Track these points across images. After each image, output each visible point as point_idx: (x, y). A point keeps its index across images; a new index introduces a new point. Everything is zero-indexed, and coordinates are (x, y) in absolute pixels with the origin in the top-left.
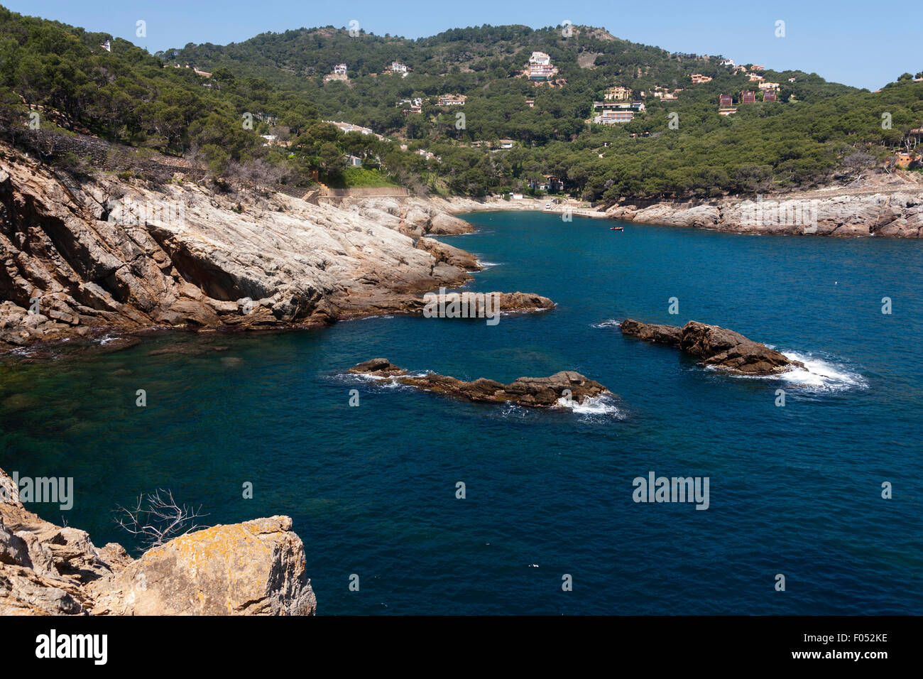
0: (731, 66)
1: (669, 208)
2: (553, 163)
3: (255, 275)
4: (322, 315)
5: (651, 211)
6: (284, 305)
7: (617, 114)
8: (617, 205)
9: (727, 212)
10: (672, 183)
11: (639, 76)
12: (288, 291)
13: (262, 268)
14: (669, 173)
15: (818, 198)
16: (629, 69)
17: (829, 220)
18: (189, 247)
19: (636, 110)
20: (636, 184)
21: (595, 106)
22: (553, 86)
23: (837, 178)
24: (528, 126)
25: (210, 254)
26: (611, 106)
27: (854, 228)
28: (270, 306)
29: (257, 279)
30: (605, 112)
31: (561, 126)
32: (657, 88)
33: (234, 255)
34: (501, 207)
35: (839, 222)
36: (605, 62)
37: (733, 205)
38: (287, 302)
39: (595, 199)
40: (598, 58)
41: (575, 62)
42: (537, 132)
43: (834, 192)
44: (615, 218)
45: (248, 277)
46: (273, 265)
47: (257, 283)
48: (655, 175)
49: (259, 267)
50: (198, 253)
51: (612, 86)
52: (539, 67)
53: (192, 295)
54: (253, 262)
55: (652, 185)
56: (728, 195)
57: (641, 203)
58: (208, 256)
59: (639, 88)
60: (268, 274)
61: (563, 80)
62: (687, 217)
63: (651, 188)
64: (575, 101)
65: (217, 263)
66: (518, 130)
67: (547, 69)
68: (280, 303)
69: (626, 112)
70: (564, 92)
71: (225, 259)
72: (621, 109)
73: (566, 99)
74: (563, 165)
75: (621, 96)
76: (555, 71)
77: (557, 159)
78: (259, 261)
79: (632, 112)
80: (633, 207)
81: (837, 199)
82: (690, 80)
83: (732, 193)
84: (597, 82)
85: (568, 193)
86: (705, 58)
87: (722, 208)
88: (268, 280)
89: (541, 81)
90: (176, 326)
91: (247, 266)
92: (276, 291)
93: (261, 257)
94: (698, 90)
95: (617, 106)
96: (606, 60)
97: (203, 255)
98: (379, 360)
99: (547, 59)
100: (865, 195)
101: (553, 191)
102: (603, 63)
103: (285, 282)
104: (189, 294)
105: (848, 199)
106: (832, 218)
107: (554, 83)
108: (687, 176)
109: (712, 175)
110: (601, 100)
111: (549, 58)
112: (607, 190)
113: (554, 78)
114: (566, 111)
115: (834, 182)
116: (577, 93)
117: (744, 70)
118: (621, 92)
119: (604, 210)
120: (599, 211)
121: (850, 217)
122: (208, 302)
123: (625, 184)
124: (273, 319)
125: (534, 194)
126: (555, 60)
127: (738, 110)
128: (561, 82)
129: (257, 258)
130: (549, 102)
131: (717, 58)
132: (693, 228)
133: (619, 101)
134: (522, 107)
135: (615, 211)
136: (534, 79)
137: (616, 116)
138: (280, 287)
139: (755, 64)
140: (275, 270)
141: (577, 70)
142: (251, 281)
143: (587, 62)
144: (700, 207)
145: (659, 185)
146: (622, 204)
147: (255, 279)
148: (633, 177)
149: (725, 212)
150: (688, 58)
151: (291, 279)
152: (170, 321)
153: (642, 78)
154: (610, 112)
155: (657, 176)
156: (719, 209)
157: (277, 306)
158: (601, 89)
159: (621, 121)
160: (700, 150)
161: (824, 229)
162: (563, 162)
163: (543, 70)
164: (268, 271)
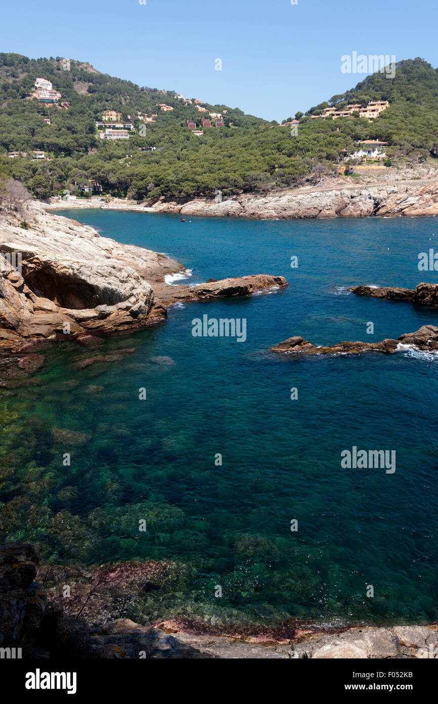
0: (182, 100)
1: (204, 203)
2: (95, 171)
3: (113, 284)
4: (159, 310)
5: (191, 206)
6: (140, 306)
7: (117, 132)
8: (159, 202)
9: (247, 205)
10: (203, 185)
11: (124, 103)
12: (142, 294)
13: (117, 277)
14: (198, 178)
15: (301, 194)
16: (115, 97)
17: (314, 208)
18: (55, 265)
19: (129, 129)
20: (174, 187)
21: (97, 125)
22: (60, 108)
23: (308, 180)
24: (54, 140)
25: (78, 270)
26: (110, 126)
27: (328, 212)
28: (127, 308)
29: (116, 287)
30: (107, 131)
31: (81, 140)
32: (139, 113)
33: (95, 270)
34: (65, 207)
35: (320, 209)
36: (96, 91)
37: (249, 199)
38: (142, 303)
39: (140, 197)
40: (90, 87)
41: (72, 88)
42: (63, 145)
43: (310, 190)
44: (164, 212)
45: (109, 286)
46: (124, 274)
47: (116, 290)
48: (187, 180)
49: (115, 276)
50: (64, 270)
51: (106, 110)
52: (45, 91)
53: (49, 308)
54: (110, 273)
55: (188, 187)
56: (243, 193)
57: (179, 200)
58: (76, 272)
59: (127, 112)
60: (122, 282)
61: (67, 103)
62: (222, 209)
63: (188, 189)
64: (82, 121)
65: (83, 277)
66: (47, 143)
67: (52, 93)
68: (137, 305)
69: (123, 130)
70: (71, 113)
71: (89, 273)
72: (118, 128)
73: (74, 119)
74: (103, 173)
75: (114, 118)
76: (59, 95)
77: (98, 167)
78: (114, 271)
79: (127, 131)
80: (174, 203)
81: (313, 194)
82: (159, 108)
83: (245, 192)
84: (95, 106)
85: (108, 193)
86: (163, 92)
87: (242, 202)
88: (124, 287)
89: (49, 103)
90: (49, 338)
91: (106, 277)
92: (132, 295)
93: (114, 268)
94: (168, 116)
95: (114, 126)
96: (96, 89)
97: (71, 271)
98: (296, 338)
99: (49, 85)
100: (327, 191)
101: (96, 192)
102: (94, 91)
103: (136, 287)
104: (45, 307)
105: (319, 195)
106: (315, 207)
107: (60, 105)
108: (214, 180)
109: (232, 180)
110: (100, 121)
111: (51, 84)
112: (150, 191)
113: (60, 101)
114: (79, 128)
115: (307, 183)
116: (81, 114)
117: (191, 102)
118: (114, 115)
119: (150, 206)
120: (146, 206)
121: (325, 206)
122: (65, 312)
123: (166, 187)
124: (130, 319)
125: (82, 195)
126: (56, 86)
127: (204, 133)
128: (66, 105)
129: (112, 269)
130: (63, 121)
131: (171, 92)
132: (228, 217)
133: (113, 122)
134: (42, 125)
135: (159, 207)
136: (43, 101)
137: (116, 134)
138: (134, 292)
139: (197, 99)
140: (127, 278)
141: (76, 95)
142: (112, 289)
143: (82, 89)
144: (226, 202)
145: (193, 187)
146: (164, 201)
147: (114, 287)
148: (171, 181)
149: (246, 204)
150: (152, 91)
151: (139, 283)
152: (44, 334)
153: (126, 105)
154: (111, 130)
155: (189, 180)
156: (240, 203)
157: (135, 308)
158: (98, 112)
159: (120, 137)
160: (211, 162)
161: (313, 214)
162: (103, 170)
163: (49, 94)
164: (122, 279)
